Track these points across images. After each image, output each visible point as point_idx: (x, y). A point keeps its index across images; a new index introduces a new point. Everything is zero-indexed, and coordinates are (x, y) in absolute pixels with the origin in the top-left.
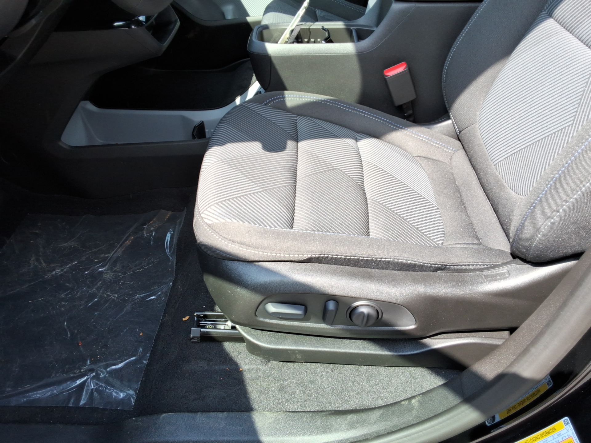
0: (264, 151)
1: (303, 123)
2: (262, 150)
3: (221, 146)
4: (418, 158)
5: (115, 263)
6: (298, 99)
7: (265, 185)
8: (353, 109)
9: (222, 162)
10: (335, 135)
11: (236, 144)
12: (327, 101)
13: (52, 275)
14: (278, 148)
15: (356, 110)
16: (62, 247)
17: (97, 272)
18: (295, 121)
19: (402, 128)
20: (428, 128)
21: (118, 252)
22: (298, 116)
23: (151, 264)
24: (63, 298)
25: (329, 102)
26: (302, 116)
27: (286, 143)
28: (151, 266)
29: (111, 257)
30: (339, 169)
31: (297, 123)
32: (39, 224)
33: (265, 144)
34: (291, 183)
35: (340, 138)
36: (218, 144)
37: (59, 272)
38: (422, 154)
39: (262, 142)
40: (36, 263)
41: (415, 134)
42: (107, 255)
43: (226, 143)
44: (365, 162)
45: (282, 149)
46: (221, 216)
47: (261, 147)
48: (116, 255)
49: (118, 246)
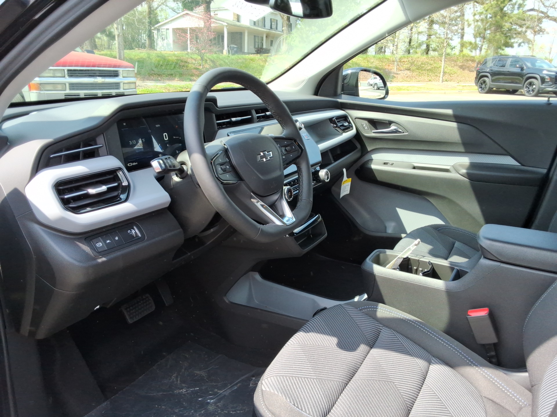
0: (336, 347)
1: (385, 334)
2: (335, 345)
3: (306, 332)
4: (485, 400)
5: (219, 400)
6: (388, 313)
7: (321, 374)
8: (434, 335)
9: (299, 346)
10: (409, 352)
11: (318, 335)
12: (412, 322)
13: (179, 392)
14: (350, 347)
15: (437, 337)
16: (196, 373)
17: (206, 401)
18: (379, 330)
19: (476, 366)
20: (505, 374)
21: (225, 392)
22: (384, 326)
23: (242, 411)
24: (176, 412)
25: (414, 323)
26: (387, 327)
27: (358, 346)
28: (242, 412)
29: (221, 394)
30: (394, 383)
31: (381, 332)
32: (191, 351)
33: (341, 341)
34: (344, 380)
35: (412, 356)
36: (305, 331)
37: (185, 391)
38: (490, 397)
39: (339, 339)
40: (175, 379)
41: (488, 375)
42: (219, 391)
43: (310, 332)
44: (426, 385)
45: (353, 350)
46: (273, 387)
47: (336, 343)
48: (225, 393)
49: (229, 387)
